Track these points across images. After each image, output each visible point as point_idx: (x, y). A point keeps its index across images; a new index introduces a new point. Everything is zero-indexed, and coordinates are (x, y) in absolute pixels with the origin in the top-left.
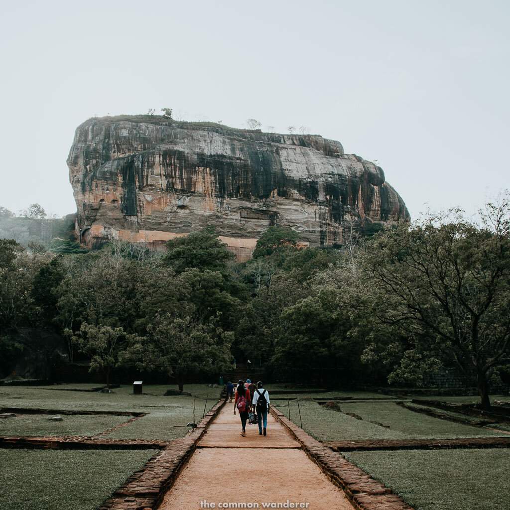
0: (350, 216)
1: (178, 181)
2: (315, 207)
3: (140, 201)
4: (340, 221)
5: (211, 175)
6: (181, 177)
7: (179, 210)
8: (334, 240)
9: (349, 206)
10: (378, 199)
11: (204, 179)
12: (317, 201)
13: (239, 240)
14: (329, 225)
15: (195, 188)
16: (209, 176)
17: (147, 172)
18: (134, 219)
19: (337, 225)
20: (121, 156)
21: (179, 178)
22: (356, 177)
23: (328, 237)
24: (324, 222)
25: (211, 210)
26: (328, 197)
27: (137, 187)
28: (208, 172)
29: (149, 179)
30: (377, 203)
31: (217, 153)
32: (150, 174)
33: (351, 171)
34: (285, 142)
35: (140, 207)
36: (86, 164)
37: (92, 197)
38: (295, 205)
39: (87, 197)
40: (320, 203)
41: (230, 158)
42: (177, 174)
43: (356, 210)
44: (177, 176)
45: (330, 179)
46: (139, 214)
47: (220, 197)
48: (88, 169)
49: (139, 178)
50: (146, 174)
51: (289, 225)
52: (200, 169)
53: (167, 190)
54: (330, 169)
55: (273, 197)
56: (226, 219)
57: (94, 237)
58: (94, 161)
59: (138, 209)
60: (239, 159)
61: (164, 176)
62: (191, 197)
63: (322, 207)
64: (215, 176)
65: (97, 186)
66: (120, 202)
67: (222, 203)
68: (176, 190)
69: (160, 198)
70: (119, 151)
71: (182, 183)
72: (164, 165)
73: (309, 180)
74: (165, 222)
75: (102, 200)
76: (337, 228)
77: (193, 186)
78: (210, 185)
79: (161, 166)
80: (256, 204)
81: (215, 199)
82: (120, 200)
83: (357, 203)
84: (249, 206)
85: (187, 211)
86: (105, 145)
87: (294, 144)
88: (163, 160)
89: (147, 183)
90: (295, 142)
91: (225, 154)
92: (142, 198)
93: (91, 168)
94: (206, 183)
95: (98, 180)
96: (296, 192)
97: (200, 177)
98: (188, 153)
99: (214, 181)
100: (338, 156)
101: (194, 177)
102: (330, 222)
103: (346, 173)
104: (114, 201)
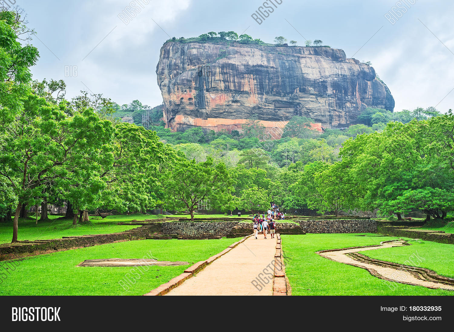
0: (350, 104)
1: (232, 84)
2: (325, 99)
3: (207, 98)
4: (343, 108)
5: (254, 80)
6: (234, 82)
7: (233, 104)
8: (339, 121)
9: (349, 97)
10: (370, 90)
11: (249, 82)
12: (326, 95)
13: (274, 123)
14: (335, 110)
15: (243, 88)
16: (252, 80)
17: (211, 79)
18: (204, 111)
19: (341, 110)
20: (193, 68)
21: (232, 82)
22: (354, 75)
23: (334, 119)
24: (332, 108)
25: (254, 103)
26: (334, 91)
27: (205, 89)
28: (252, 77)
29: (213, 84)
30: (369, 93)
31: (257, 64)
32: (213, 80)
33: (351, 71)
34: (304, 53)
35: (208, 102)
36: (170, 73)
37: (175, 97)
38: (311, 98)
39: (172, 96)
40: (329, 95)
41: (267, 67)
42: (231, 80)
43: (355, 99)
44: (231, 81)
45: (336, 79)
46: (207, 108)
47: (260, 94)
48: (171, 77)
49: (206, 83)
50: (210, 80)
51: (308, 112)
52: (246, 76)
53: (225, 90)
54: (335, 71)
55: (297, 93)
56: (265, 108)
57: (178, 124)
58: (175, 72)
59: (206, 104)
60: (272, 67)
61: (222, 81)
62: (241, 95)
63: (330, 98)
64: (257, 80)
65: (178, 89)
66: (194, 100)
67: (262, 98)
68: (231, 91)
69: (220, 96)
70: (191, 64)
71: (235, 86)
72: (222, 73)
73: (321, 80)
74: (224, 112)
75: (182, 99)
76: (341, 112)
77: (242, 87)
78: (253, 86)
79: (220, 74)
80: (285, 98)
81: (257, 95)
82: (194, 98)
83: (355, 94)
84: (281, 100)
85: (239, 104)
86: (182, 60)
87: (310, 54)
88: (222, 70)
89: (211, 86)
90: (311, 52)
91: (263, 65)
92: (209, 97)
93: (173, 77)
94: (251, 85)
95: (179, 85)
96: (312, 89)
97: (246, 81)
98: (238, 65)
99: (256, 84)
100: (341, 61)
101: (242, 81)
102: (335, 109)
103: (347, 73)
104: (190, 99)
